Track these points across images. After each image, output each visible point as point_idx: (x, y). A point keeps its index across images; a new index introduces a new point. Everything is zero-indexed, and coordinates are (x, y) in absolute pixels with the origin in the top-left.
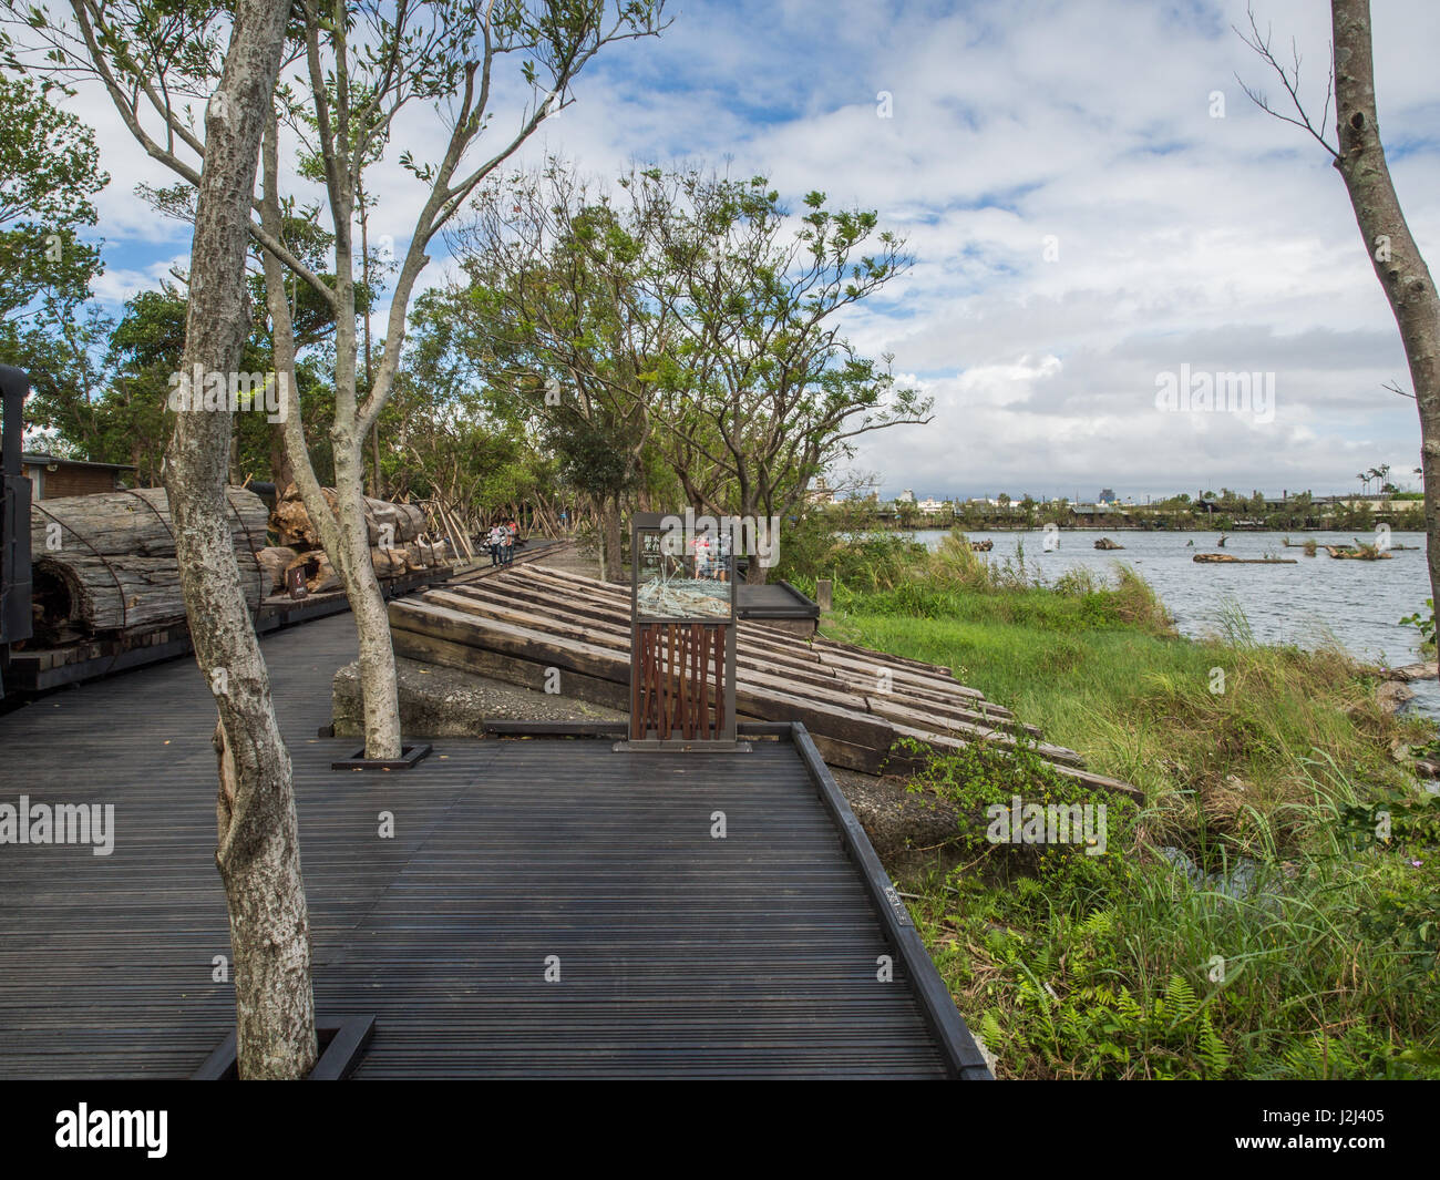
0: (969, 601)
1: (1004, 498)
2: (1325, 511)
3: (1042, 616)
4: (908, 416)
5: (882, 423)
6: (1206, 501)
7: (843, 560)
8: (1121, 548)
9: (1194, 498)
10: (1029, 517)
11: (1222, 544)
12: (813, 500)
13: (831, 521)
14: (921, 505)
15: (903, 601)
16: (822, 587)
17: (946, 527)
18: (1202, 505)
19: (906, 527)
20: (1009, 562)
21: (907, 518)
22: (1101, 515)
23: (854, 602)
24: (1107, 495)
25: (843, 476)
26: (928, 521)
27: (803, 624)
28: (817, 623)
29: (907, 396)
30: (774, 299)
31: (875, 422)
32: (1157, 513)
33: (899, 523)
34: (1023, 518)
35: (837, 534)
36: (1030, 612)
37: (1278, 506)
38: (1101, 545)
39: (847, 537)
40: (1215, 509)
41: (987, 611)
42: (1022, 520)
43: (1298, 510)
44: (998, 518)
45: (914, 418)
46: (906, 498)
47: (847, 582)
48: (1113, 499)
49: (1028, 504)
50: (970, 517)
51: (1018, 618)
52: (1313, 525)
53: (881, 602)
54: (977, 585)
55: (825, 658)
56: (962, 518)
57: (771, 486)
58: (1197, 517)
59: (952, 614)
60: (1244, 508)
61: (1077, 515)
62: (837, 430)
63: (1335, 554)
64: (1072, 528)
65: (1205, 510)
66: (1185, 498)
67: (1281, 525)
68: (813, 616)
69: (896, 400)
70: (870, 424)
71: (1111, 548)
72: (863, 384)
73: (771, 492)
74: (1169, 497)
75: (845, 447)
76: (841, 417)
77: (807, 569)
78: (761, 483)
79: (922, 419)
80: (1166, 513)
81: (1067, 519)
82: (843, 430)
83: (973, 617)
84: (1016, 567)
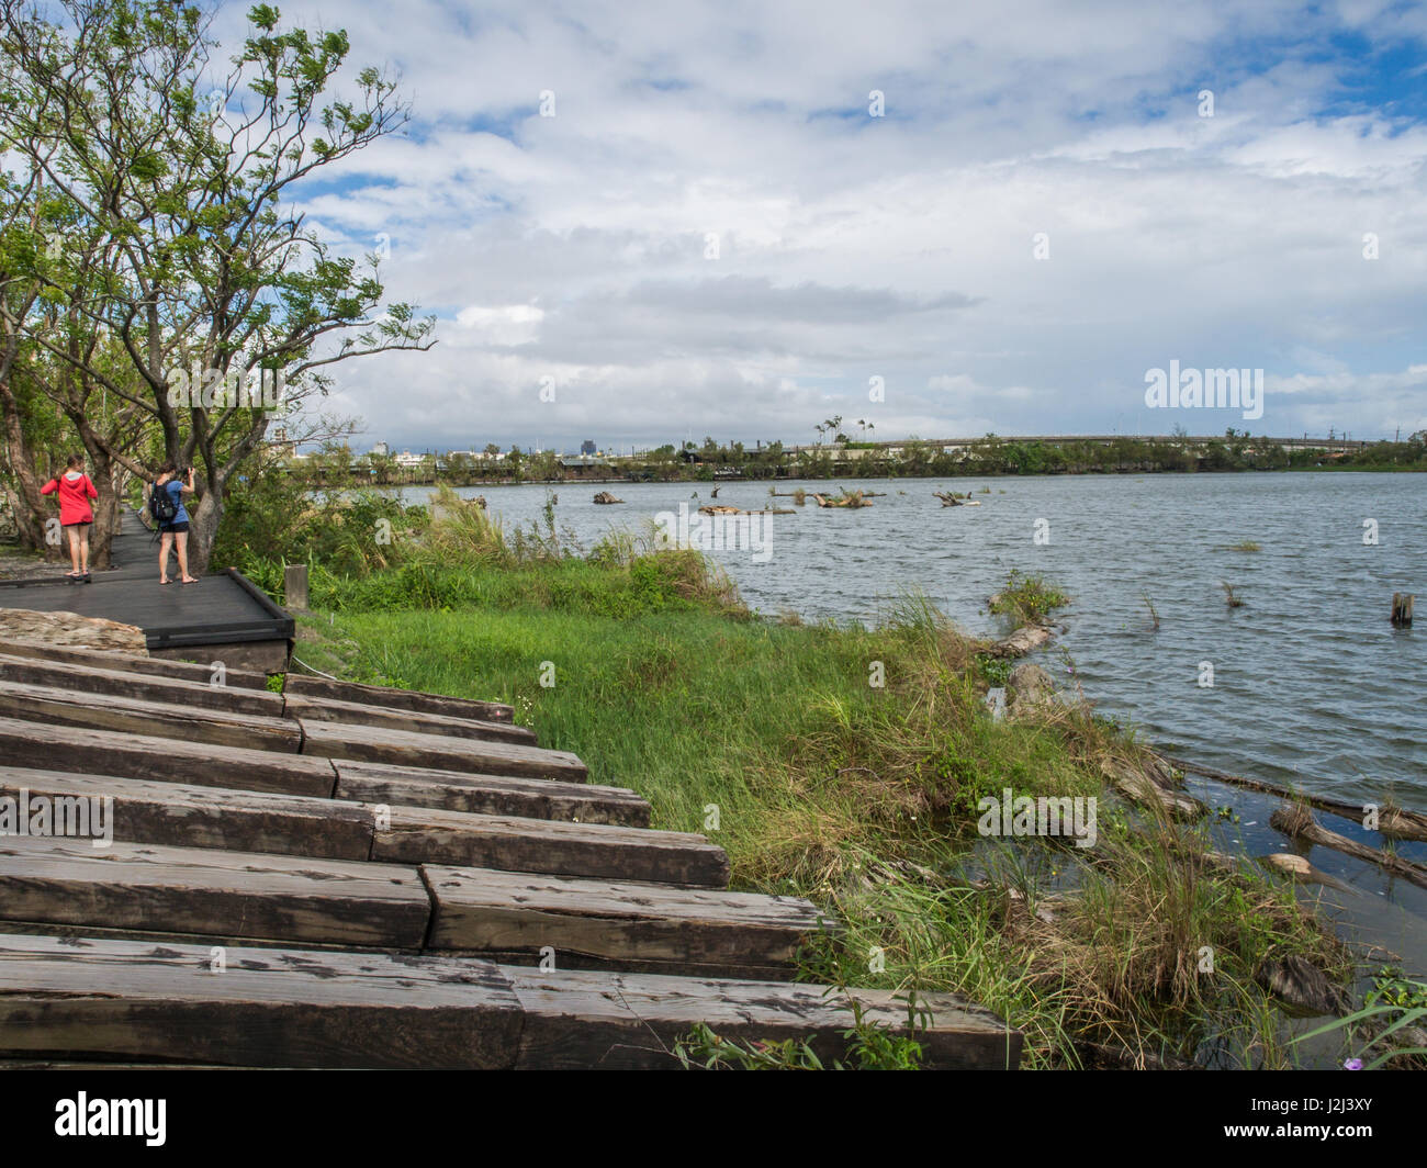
0: (493, 582)
1: (494, 450)
2: (793, 460)
3: (588, 596)
4: (401, 340)
5: (367, 348)
6: (690, 451)
7: (317, 530)
8: (621, 502)
9: (678, 448)
10: (517, 470)
11: (714, 495)
12: (271, 453)
13: (298, 478)
14: (399, 459)
15: (410, 588)
16: (292, 575)
17: (430, 483)
18: (685, 456)
19: (382, 482)
20: (535, 526)
21: (383, 474)
22: (590, 466)
23: (340, 592)
24: (589, 447)
25: (314, 420)
26: (407, 477)
27: (267, 650)
28: (291, 645)
29: (401, 312)
30: (207, 162)
31: (357, 347)
32: (645, 464)
33: (374, 479)
34: (508, 472)
35: (308, 495)
36: (573, 592)
37: (753, 456)
38: (600, 500)
39: (321, 499)
40: (697, 459)
41: (519, 594)
42: (510, 473)
43: (770, 460)
44: (485, 472)
45: (410, 343)
46: (381, 451)
47: (324, 561)
48: (594, 450)
49: (515, 456)
50: (456, 472)
51: (558, 601)
52: (783, 474)
53: (379, 591)
54: (498, 560)
55: (315, 730)
56: (446, 473)
57: (211, 432)
58: (682, 468)
59: (475, 601)
60: (723, 458)
61: (565, 468)
62: (303, 356)
63: (823, 503)
64: (561, 481)
65: (688, 461)
66: (670, 448)
67: (756, 475)
68: (283, 634)
69: (385, 318)
70: (351, 349)
71: (610, 502)
72: (341, 294)
73: (211, 440)
74: (653, 448)
75: (317, 379)
76: (312, 335)
77: (268, 549)
78: (196, 428)
79: (423, 343)
80: (654, 464)
81: (554, 472)
82: (312, 358)
83: (502, 604)
84: (544, 533)
